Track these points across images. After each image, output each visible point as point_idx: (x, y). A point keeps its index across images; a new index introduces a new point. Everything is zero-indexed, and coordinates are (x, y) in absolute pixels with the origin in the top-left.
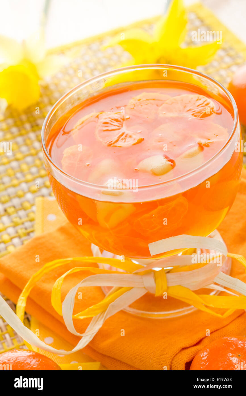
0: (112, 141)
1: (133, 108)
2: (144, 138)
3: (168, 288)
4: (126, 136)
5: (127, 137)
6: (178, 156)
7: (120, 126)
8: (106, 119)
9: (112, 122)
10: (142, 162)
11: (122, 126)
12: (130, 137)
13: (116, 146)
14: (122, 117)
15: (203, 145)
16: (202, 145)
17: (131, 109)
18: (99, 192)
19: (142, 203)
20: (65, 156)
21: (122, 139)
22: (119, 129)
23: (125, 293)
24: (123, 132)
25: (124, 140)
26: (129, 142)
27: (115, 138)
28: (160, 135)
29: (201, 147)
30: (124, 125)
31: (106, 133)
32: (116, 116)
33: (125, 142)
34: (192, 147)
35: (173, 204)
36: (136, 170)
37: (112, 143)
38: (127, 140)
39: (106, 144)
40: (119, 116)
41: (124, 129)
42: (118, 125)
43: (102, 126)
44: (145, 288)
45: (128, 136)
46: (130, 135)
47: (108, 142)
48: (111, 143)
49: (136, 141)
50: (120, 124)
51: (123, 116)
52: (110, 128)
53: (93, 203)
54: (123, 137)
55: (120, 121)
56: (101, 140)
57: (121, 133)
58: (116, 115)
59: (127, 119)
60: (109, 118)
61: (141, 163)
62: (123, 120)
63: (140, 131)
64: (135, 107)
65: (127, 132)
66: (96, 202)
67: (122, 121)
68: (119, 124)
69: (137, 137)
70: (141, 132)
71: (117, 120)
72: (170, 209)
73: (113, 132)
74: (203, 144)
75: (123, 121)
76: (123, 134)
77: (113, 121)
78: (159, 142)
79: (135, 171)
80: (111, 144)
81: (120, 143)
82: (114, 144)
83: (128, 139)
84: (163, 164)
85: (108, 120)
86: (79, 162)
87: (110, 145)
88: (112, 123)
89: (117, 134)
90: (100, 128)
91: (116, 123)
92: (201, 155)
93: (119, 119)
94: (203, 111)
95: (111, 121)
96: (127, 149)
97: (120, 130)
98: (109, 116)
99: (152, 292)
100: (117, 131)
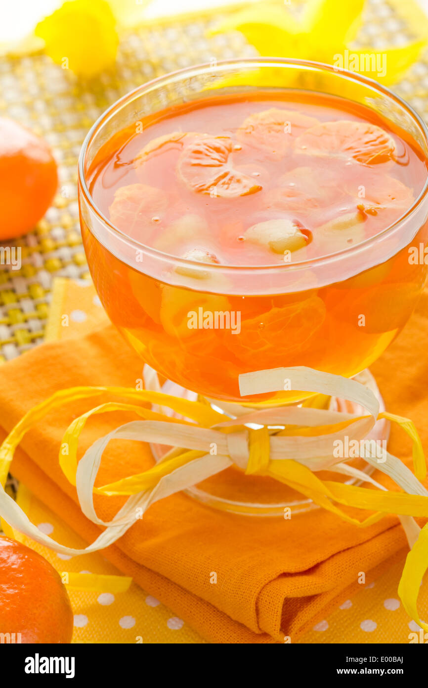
0: (204, 185)
1: (250, 133)
2: (263, 186)
3: (270, 461)
4: (230, 179)
5: (232, 182)
6: (320, 225)
7: (223, 160)
8: (199, 145)
9: (210, 152)
10: (255, 227)
11: (226, 162)
12: (239, 181)
13: (209, 195)
14: (228, 146)
15: (366, 211)
16: (364, 211)
17: (246, 133)
18: (170, 269)
19: (243, 298)
20: (117, 199)
21: (224, 184)
22: (220, 166)
23: (193, 461)
24: (226, 171)
25: (226, 186)
26: (236, 190)
27: (212, 180)
28: (292, 184)
29: (363, 215)
30: (230, 160)
31: (195, 170)
32: (218, 143)
33: (227, 189)
34: (346, 212)
35: (300, 307)
36: (241, 239)
37: (205, 187)
38: (231, 186)
39: (193, 189)
40: (222, 143)
41: (228, 167)
42: (219, 158)
43: (191, 157)
44: (229, 456)
45: (234, 180)
46: (238, 178)
47: (197, 186)
48: (202, 188)
49: (246, 191)
50: (222, 157)
51: (231, 145)
52: (204, 162)
53: (157, 287)
54: (226, 179)
55: (223, 152)
56: (185, 180)
57: (222, 173)
58: (218, 140)
59: (237, 150)
60: (205, 144)
61: (251, 228)
62: (230, 150)
63: (256, 174)
64: (253, 130)
65: (234, 172)
66: (162, 286)
67: (226, 152)
68: (221, 156)
69: (250, 184)
70: (258, 175)
71: (217, 150)
72: (292, 315)
73: (209, 168)
74: (366, 209)
75: (229, 153)
76: (226, 175)
77: (211, 150)
78: (289, 196)
79: (239, 241)
80: (203, 190)
82: (207, 189)
83: (234, 185)
84: (291, 235)
85: (202, 148)
86: (140, 214)
87: (200, 191)
88: (209, 154)
89: (216, 174)
90: (187, 160)
91: (216, 155)
92: (360, 227)
93: (223, 148)
94: (374, 154)
95: (207, 150)
96: (231, 202)
97: (221, 168)
98: (205, 141)
99: (240, 466)
100: (215, 169)
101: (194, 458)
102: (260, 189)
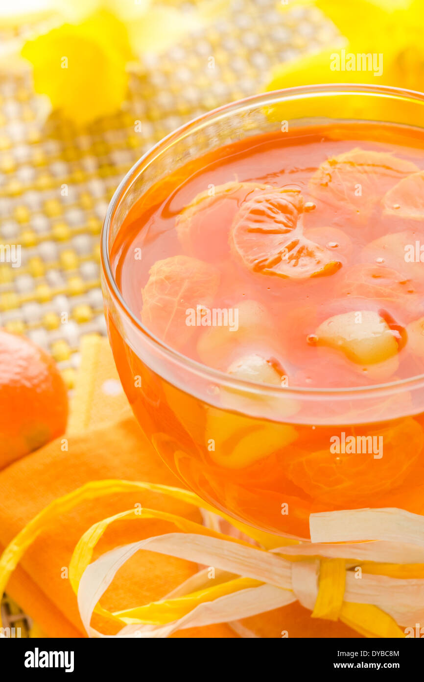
0: (266, 260)
1: (327, 184)
2: (343, 263)
3: (344, 603)
4: (300, 252)
5: (302, 254)
6: (414, 318)
7: (290, 224)
8: (259, 202)
9: (274, 212)
10: (330, 322)
11: (294, 226)
12: (310, 254)
13: (273, 274)
14: (297, 203)
17: (321, 185)
19: (313, 427)
20: (152, 279)
21: (291, 258)
22: (287, 232)
23: (242, 591)
24: (294, 239)
25: (293, 262)
26: (307, 268)
27: (273, 255)
28: (380, 260)
30: (299, 224)
31: (254, 237)
32: (284, 199)
33: (294, 266)
37: (267, 263)
38: (301, 262)
39: (252, 265)
40: (290, 199)
41: (298, 234)
42: (285, 221)
43: (248, 219)
44: (292, 591)
45: (305, 251)
46: (310, 250)
47: (257, 261)
48: (261, 264)
49: (319, 269)
50: (290, 220)
51: (301, 201)
52: (265, 227)
54: (295, 251)
55: (291, 213)
56: (241, 252)
57: (289, 243)
58: (284, 196)
59: (308, 210)
60: (267, 201)
61: (325, 323)
62: (300, 210)
63: (334, 244)
64: (330, 181)
65: (304, 241)
67: (295, 211)
68: (287, 217)
69: (327, 258)
70: (336, 246)
71: (284, 209)
73: (272, 236)
75: (298, 214)
76: (294, 244)
77: (275, 210)
78: (375, 277)
79: (308, 341)
80: (264, 267)
81: (285, 269)
82: (270, 266)
83: (303, 260)
84: (378, 335)
85: (261, 207)
86: (182, 300)
87: (259, 268)
88: (273, 215)
89: (280, 244)
90: (242, 223)
91: (281, 217)
93: (290, 206)
95: (269, 208)
96: (300, 283)
97: (288, 235)
98: (269, 196)
99: (306, 604)
100: (280, 237)
101: (245, 587)
102: (339, 266)
